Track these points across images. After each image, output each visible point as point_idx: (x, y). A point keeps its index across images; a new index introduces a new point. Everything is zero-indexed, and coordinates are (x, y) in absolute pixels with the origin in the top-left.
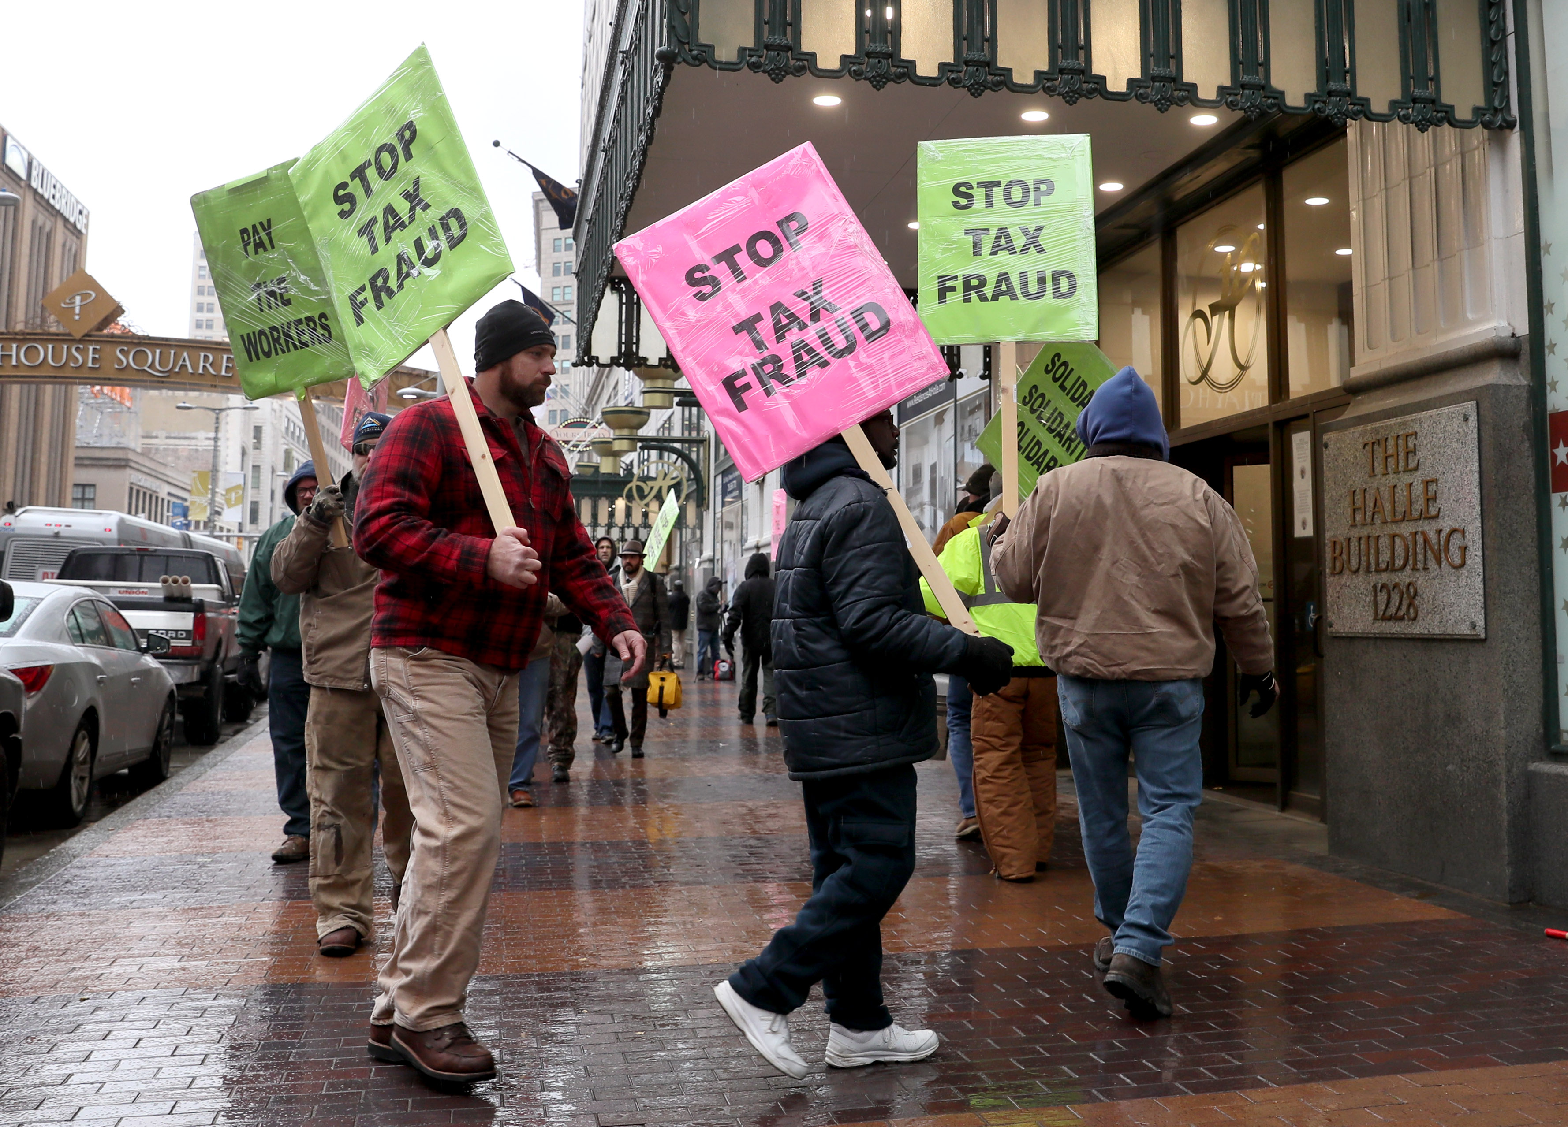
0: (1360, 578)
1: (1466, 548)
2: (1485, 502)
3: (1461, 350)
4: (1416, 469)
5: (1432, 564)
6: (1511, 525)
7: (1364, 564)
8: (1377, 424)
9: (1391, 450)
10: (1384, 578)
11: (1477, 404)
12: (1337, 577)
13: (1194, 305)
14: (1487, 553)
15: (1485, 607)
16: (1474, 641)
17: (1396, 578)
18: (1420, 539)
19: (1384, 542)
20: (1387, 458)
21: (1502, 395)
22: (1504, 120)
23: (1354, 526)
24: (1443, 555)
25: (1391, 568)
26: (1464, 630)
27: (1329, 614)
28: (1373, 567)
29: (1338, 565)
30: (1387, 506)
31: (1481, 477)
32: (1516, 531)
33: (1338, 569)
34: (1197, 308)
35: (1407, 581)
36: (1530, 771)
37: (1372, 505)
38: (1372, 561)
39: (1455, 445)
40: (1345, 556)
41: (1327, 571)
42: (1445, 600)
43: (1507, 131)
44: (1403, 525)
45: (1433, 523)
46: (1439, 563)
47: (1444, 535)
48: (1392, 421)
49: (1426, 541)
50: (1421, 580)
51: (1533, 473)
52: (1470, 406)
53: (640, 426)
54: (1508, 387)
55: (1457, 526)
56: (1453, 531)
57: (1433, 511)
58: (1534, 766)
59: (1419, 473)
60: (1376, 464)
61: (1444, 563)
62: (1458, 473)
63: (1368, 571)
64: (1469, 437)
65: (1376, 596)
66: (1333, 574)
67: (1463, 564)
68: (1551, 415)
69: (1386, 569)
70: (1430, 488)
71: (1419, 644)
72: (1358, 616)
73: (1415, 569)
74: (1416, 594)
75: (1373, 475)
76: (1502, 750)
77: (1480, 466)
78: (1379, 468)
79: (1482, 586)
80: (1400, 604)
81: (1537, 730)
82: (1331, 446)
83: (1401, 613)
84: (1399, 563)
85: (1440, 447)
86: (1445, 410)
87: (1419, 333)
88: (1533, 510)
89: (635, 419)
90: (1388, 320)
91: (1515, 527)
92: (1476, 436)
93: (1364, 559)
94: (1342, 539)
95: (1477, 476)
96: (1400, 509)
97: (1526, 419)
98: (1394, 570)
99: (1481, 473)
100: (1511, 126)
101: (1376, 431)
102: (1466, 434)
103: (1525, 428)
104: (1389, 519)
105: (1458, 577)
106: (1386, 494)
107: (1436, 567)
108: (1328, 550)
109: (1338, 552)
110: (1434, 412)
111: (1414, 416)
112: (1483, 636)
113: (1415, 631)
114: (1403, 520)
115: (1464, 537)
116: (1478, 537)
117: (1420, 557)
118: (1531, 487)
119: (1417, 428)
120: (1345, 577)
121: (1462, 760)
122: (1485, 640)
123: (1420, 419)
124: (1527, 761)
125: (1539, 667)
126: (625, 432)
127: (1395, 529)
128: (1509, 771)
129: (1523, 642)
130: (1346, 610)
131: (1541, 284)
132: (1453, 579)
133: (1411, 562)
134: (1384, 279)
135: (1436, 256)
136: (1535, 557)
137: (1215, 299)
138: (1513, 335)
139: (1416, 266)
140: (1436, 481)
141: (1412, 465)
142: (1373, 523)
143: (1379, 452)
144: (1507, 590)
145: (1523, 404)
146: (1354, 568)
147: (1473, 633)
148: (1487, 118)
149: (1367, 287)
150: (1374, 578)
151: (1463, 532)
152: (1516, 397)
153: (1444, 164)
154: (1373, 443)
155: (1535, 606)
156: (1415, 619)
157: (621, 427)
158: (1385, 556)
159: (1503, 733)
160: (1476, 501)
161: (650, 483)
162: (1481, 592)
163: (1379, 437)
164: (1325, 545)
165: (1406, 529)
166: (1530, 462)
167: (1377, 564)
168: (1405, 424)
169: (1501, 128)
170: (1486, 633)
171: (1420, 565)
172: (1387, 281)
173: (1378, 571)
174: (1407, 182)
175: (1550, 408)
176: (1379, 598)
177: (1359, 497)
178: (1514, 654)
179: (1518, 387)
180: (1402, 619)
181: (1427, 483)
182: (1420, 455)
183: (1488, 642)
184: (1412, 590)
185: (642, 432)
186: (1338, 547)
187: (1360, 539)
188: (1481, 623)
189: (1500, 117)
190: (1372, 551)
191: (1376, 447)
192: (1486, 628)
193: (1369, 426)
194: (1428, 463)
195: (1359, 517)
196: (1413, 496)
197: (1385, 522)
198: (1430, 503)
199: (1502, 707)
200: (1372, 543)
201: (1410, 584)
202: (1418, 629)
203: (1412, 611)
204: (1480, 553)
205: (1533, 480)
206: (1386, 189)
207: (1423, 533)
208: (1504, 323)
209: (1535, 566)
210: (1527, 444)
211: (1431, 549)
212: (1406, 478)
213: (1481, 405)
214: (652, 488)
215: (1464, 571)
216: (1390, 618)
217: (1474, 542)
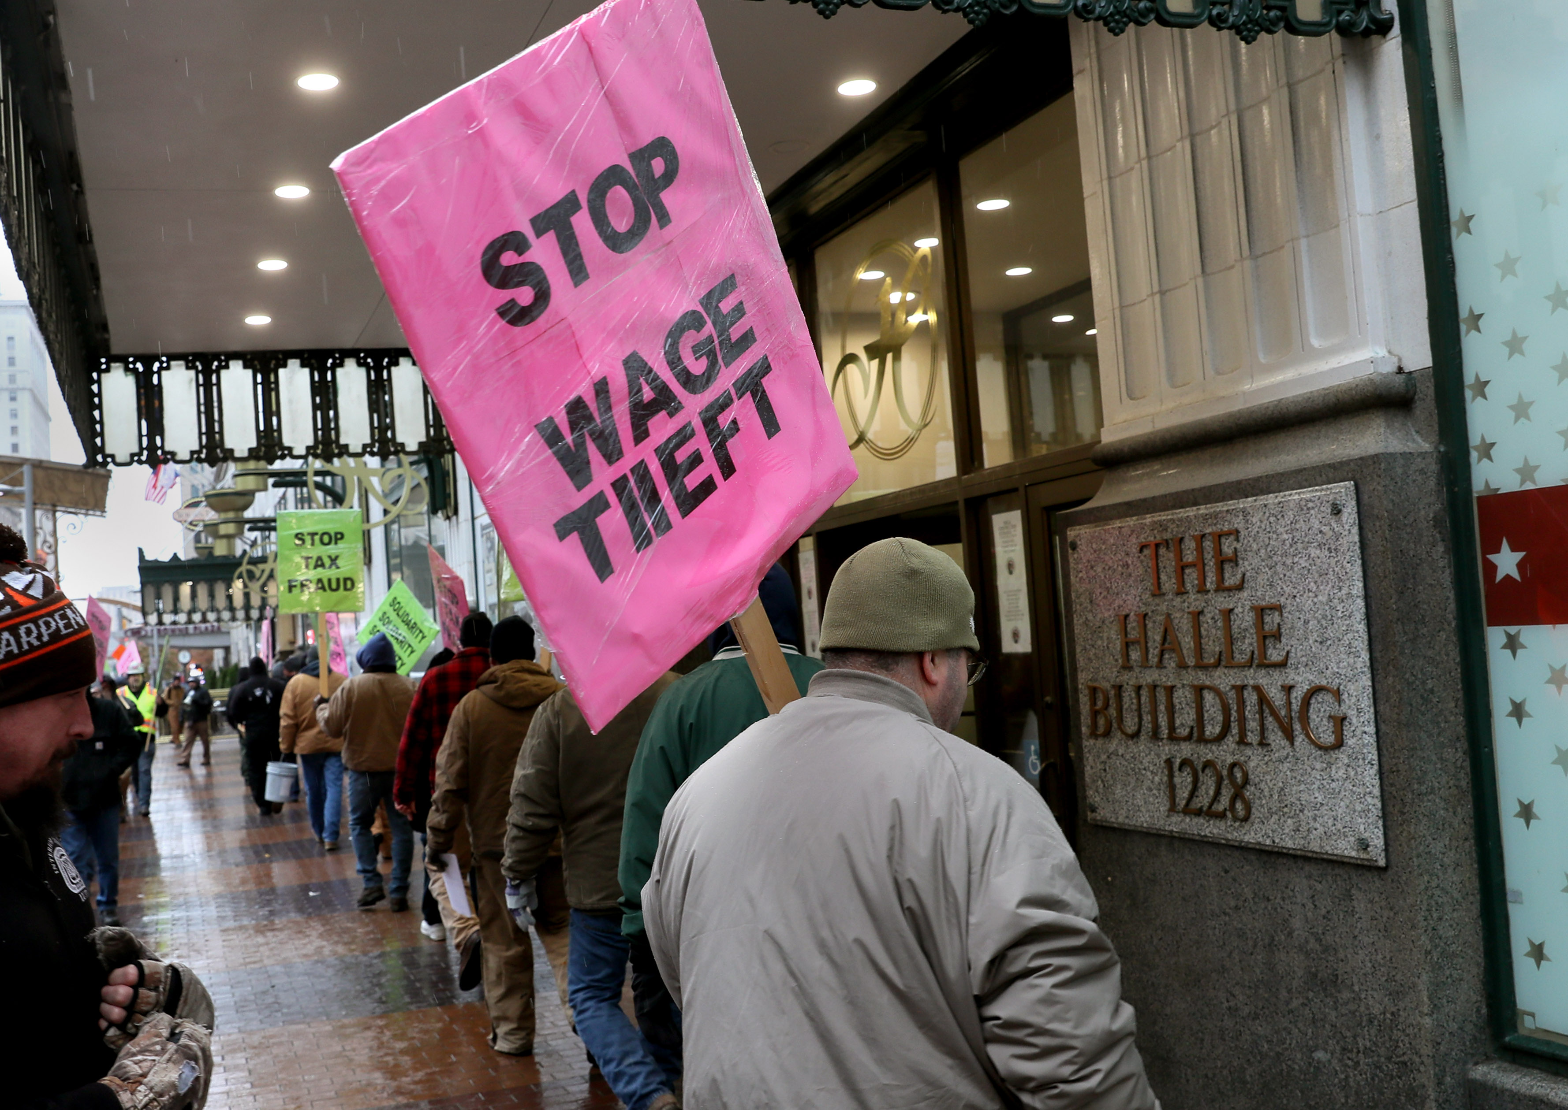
0: (1143, 745)
1: (1344, 719)
2: (1378, 647)
3: (1309, 398)
4: (1240, 587)
5: (1276, 738)
6: (1424, 683)
7: (1147, 725)
8: (1163, 516)
9: (1190, 557)
10: (1186, 750)
11: (1357, 486)
12: (1100, 742)
13: (843, 347)
14: (1383, 727)
15: (1385, 815)
16: (1366, 868)
17: (1207, 753)
18: (1251, 698)
19: (1183, 697)
20: (1183, 569)
21: (1400, 471)
22: (1373, 19)
23: (1127, 667)
24: (1297, 726)
25: (1197, 735)
26: (1346, 848)
27: (1090, 793)
28: (1165, 732)
29: (1101, 722)
30: (1187, 642)
31: (1367, 606)
32: (1432, 691)
33: (1101, 730)
34: (848, 352)
35: (1230, 760)
36: (1474, 1082)
37: (1158, 638)
38: (1163, 721)
39: (1314, 552)
40: (1113, 712)
41: (1084, 729)
42: (1304, 797)
43: (1375, 38)
44: (1218, 672)
45: (1276, 673)
46: (1290, 736)
47: (1297, 695)
48: (1191, 512)
49: (1263, 700)
50: (1254, 760)
51: (1452, 595)
52: (1343, 490)
53: (246, 507)
54: (1407, 457)
55: (1324, 683)
56: (1317, 690)
57: (1275, 655)
58: (1480, 1072)
59: (1245, 594)
60: (1163, 577)
61: (1300, 739)
62: (1322, 598)
63: (1155, 735)
64: (1343, 541)
65: (1171, 776)
66: (1094, 735)
67: (1339, 744)
68: (1479, 498)
69: (1189, 738)
70: (1267, 619)
71: (1253, 857)
72: (1140, 802)
73: (1242, 741)
74: (1246, 781)
75: (1158, 592)
76: (1426, 1050)
77: (1365, 587)
78: (1169, 583)
79: (1377, 782)
80: (1218, 793)
81: (1478, 1011)
82: (1082, 546)
83: (1220, 807)
84: (1212, 730)
85: (1285, 554)
86: (1294, 496)
87: (1218, 373)
88: (1455, 654)
89: (241, 501)
90: (1162, 357)
91: (1430, 684)
92: (1356, 538)
93: (1147, 718)
94: (1106, 685)
95: (1361, 603)
96: (1213, 647)
97: (1438, 507)
98: (1202, 740)
99: (1367, 598)
100: (1383, 28)
101: (1162, 526)
102: (1338, 536)
103: (1437, 522)
104: (1191, 662)
105: (1330, 765)
106: (1183, 624)
107: (1285, 743)
108: (1084, 700)
109: (1100, 704)
110: (1271, 499)
111: (1231, 504)
112: (1382, 863)
113: (1246, 838)
114: (1217, 665)
115: (1340, 701)
116: (1366, 703)
117: (1253, 724)
118: (1450, 616)
119: (1238, 523)
120: (1115, 742)
121: (1344, 1049)
122: (1385, 869)
123: (1244, 511)
124: (1465, 1063)
125: (1476, 909)
126: (231, 515)
127: (1203, 678)
128: (1439, 1083)
129: (1450, 871)
130: (1119, 791)
131: (1453, 283)
132: (1318, 766)
133: (1235, 731)
134: (1153, 294)
135: (1246, 252)
136: (1461, 730)
137: (871, 339)
138: (1400, 370)
139: (1208, 270)
140: (1279, 608)
141: (1230, 581)
142: (1160, 665)
143: (1168, 558)
144: (1423, 788)
145: (1432, 483)
146: (1131, 727)
147: (1363, 855)
148: (1344, 17)
149: (1122, 307)
150: (1166, 749)
151: (1337, 694)
152: (1422, 471)
153: (1256, 106)
154: (1157, 546)
155: (1466, 810)
156: (1246, 819)
157: (226, 510)
158: (1186, 718)
159: (1427, 1021)
160: (1361, 645)
161: (261, 566)
162: (1377, 791)
163: (1167, 536)
164: (1076, 690)
165: (1224, 679)
166: (1447, 578)
167: (1172, 728)
168: (1215, 515)
169: (1367, 33)
170: (1387, 857)
171: (1252, 738)
172: (1157, 298)
173: (1173, 738)
174: (1187, 144)
175: (1478, 486)
176: (1177, 780)
177: (1132, 623)
178: (1438, 892)
179: (1423, 455)
180: (1222, 816)
181: (1260, 612)
182: (1245, 566)
183: (1390, 872)
184: (1239, 775)
185: (248, 514)
186: (1100, 697)
187: (1139, 688)
188: (1377, 841)
189: (1365, 15)
190: (1162, 708)
191: (1162, 551)
192: (1386, 850)
193: (1148, 519)
194: (1262, 579)
195: (1135, 655)
196: (1235, 629)
197: (1182, 666)
198: (1270, 642)
199: (1424, 982)
200: (1161, 696)
201: (1233, 765)
202: (1251, 835)
203: (1239, 806)
204: (1371, 729)
205: (1452, 606)
206: (1149, 157)
207: (1257, 689)
208: (1382, 352)
209: (1463, 745)
210: (1441, 548)
211: (1274, 713)
212: (1222, 602)
213: (1362, 488)
214: (263, 571)
215: (1342, 756)
216: (1199, 813)
217: (1359, 711)
